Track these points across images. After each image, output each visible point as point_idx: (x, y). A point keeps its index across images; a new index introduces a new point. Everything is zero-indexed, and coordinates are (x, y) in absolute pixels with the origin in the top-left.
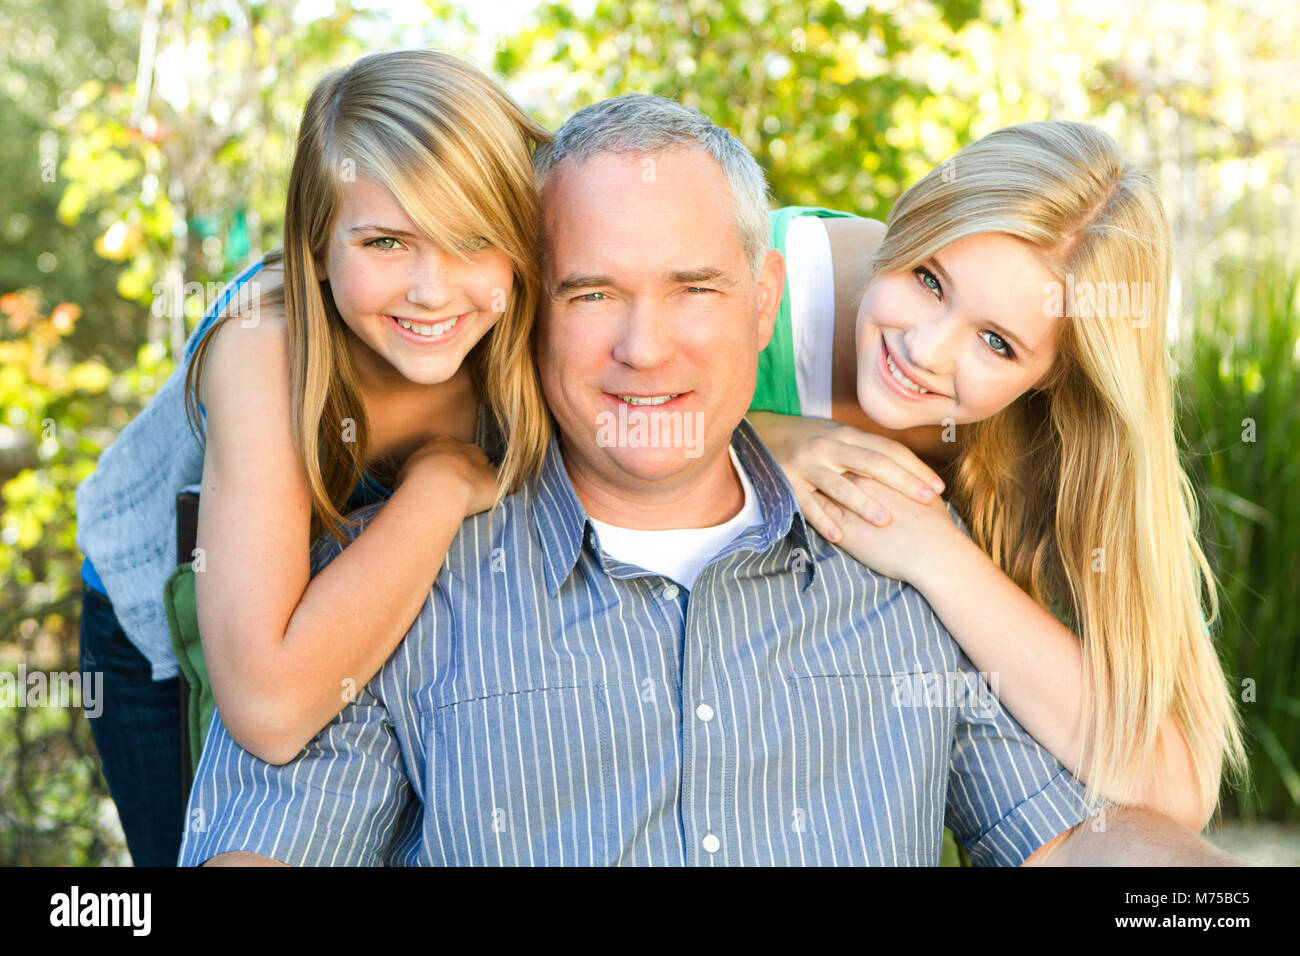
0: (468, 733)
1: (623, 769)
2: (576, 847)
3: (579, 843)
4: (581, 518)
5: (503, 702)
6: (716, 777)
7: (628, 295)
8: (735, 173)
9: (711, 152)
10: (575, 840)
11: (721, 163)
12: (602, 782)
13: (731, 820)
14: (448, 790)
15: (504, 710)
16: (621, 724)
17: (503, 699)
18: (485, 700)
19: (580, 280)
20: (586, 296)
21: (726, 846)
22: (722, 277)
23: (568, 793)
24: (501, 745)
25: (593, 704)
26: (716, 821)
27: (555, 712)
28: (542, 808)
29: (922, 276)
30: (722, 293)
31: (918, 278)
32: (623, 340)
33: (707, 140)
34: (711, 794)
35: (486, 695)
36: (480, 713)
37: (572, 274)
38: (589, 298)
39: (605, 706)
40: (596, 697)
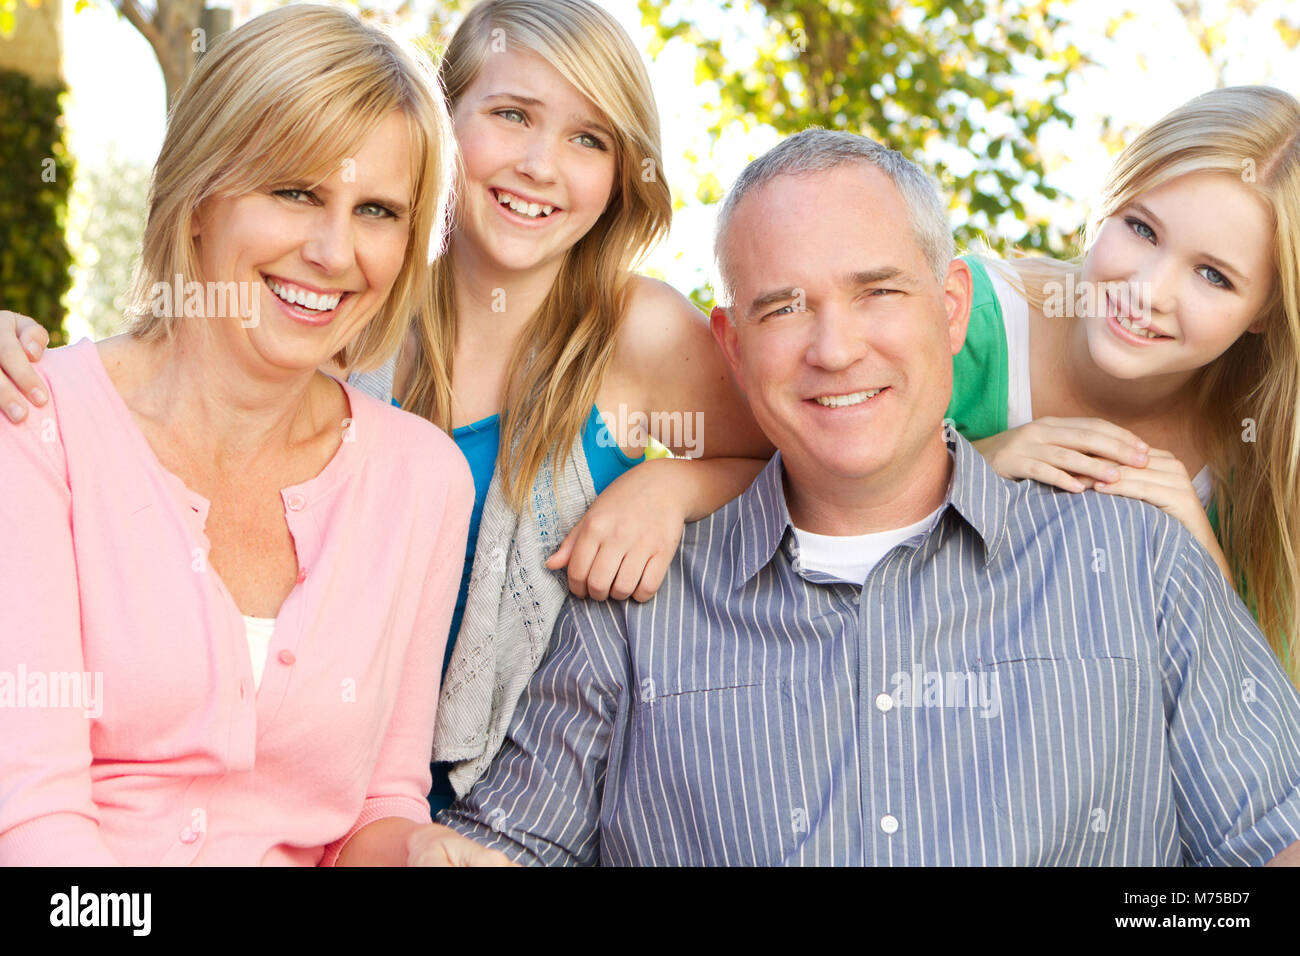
0: (663, 726)
1: (807, 755)
2: (764, 832)
3: (768, 828)
4: (783, 522)
5: (696, 699)
6: (894, 764)
7: (814, 305)
8: (907, 184)
9: (882, 167)
10: (763, 826)
11: (891, 175)
12: (786, 767)
13: (911, 803)
14: (649, 781)
15: (695, 704)
16: (803, 713)
17: (695, 695)
18: (678, 697)
19: (768, 296)
20: (778, 311)
21: (905, 827)
22: (903, 276)
23: (753, 779)
24: (692, 735)
25: (779, 698)
26: (895, 803)
27: (743, 706)
28: (730, 793)
29: (1136, 227)
30: (905, 293)
31: (1132, 228)
32: (812, 346)
33: (878, 157)
34: (890, 779)
35: (680, 692)
36: (674, 707)
37: (761, 293)
38: (778, 313)
39: (790, 699)
40: (783, 692)
